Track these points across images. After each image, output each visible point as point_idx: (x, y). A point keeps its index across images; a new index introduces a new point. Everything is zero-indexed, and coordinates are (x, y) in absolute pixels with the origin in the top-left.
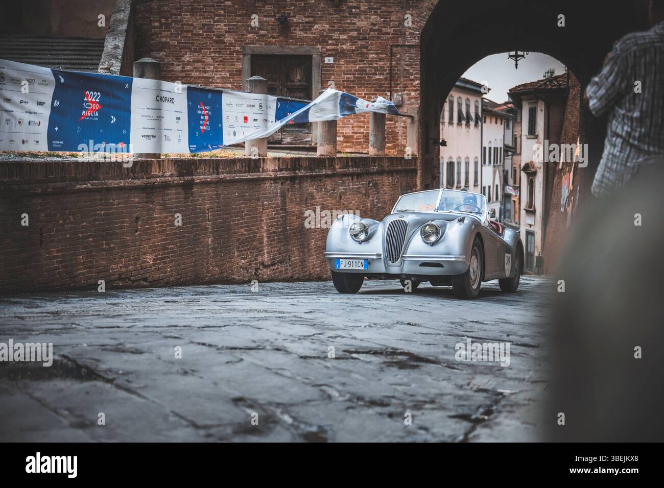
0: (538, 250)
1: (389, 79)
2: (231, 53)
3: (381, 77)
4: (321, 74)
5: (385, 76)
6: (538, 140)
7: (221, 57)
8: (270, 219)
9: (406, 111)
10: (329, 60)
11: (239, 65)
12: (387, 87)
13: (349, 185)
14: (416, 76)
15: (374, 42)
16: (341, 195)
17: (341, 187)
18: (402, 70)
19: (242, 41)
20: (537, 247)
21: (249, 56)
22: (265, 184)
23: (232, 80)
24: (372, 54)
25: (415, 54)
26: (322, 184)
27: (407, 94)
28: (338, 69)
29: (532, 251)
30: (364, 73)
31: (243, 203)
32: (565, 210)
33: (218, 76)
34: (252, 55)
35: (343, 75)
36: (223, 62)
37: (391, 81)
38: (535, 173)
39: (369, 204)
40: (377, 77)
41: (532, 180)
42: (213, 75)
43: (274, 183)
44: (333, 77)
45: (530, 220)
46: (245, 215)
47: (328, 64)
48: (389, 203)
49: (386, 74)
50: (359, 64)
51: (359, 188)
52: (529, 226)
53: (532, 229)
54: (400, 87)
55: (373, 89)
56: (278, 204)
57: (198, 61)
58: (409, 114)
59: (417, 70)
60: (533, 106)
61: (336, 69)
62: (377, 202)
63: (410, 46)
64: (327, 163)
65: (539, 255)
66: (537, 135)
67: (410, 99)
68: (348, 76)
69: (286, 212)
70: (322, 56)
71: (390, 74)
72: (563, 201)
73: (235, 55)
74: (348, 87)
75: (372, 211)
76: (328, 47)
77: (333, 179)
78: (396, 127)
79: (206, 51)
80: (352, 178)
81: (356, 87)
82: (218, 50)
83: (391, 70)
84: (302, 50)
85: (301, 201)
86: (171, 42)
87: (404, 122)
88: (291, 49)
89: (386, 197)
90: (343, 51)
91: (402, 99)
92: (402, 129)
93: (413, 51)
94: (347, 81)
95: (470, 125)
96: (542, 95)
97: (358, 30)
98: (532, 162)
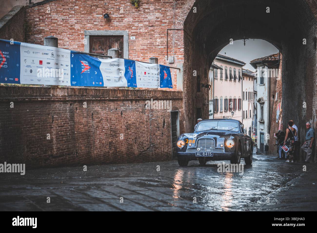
0: (266, 142)
1: (166, 48)
2: (78, 35)
3: (162, 47)
4: (129, 46)
5: (164, 47)
6: (265, 87)
7: (73, 37)
8: (59, 127)
9: (176, 66)
10: (133, 38)
11: (83, 42)
12: (165, 53)
13: (129, 106)
14: (182, 46)
15: (158, 28)
16: (122, 112)
17: (122, 108)
18: (174, 43)
19: (84, 28)
20: (265, 140)
21: (88, 36)
22: (55, 104)
23: (79, 49)
24: (157, 34)
25: (181, 34)
26: (107, 105)
27: (177, 57)
28: (138, 43)
29: (263, 143)
30: (152, 45)
31: (34, 117)
32: (278, 121)
33: (71, 48)
34: (90, 36)
35: (141, 46)
36: (74, 40)
37: (167, 49)
38: (263, 103)
39: (145, 118)
40: (160, 47)
41: (262, 106)
42: (69, 47)
43: (63, 104)
44: (135, 47)
45: (262, 127)
46: (35, 124)
47: (132, 40)
48: (161, 117)
49: (165, 46)
50: (150, 40)
51: (137, 108)
52: (261, 130)
53: (263, 131)
54: (173, 53)
55: (158, 54)
56: (67, 117)
58: (178, 67)
59: (182, 43)
61: (137, 43)
62: (151, 116)
63: (178, 30)
64: (111, 92)
65: (266, 144)
66: (265, 84)
67: (178, 59)
68: (144, 47)
69: (74, 123)
70: (129, 36)
71: (167, 45)
72: (277, 118)
73: (80, 36)
74: (144, 53)
75: (147, 122)
76: (132, 31)
77: (116, 102)
79: (65, 34)
80: (132, 103)
81: (148, 53)
82: (71, 33)
83: (167, 43)
84: (118, 33)
85: (88, 115)
86: (46, 30)
87: (175, 72)
88: (111, 32)
89: (159, 114)
90: (140, 33)
91: (174, 59)
92: (174, 76)
93: (180, 32)
94: (143, 50)
95: (236, 81)
96: (267, 63)
97: (149, 21)
98: (262, 98)
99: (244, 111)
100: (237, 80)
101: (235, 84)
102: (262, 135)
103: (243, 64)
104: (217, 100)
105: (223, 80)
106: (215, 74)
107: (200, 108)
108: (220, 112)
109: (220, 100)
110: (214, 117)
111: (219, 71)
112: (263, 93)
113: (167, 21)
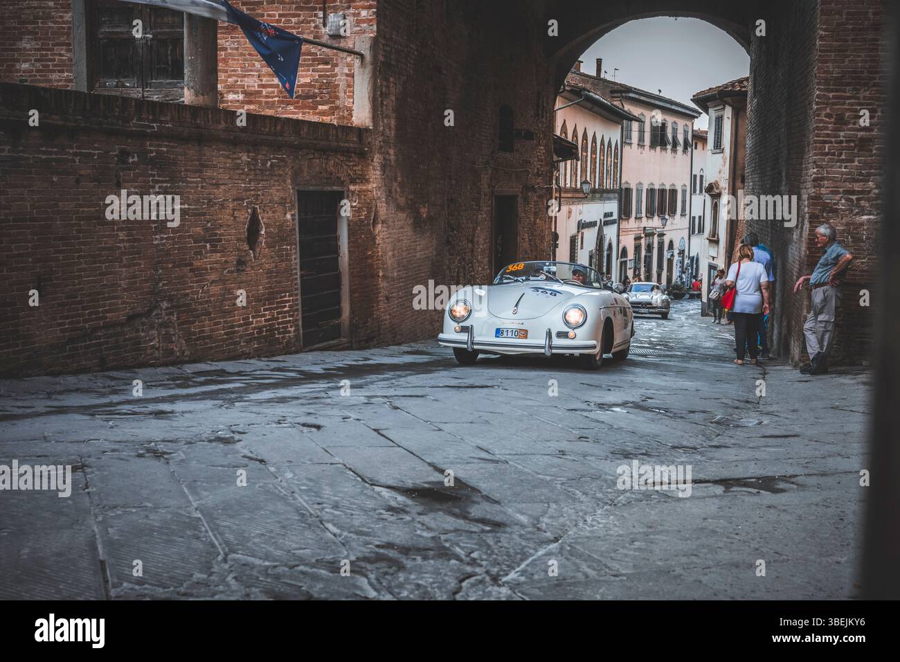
6: (724, 155)
9: (352, 45)
12: (317, 2)
27: (354, 15)
38: (719, 195)
41: (716, 202)
45: (713, 252)
48: (232, 205)
52: (711, 258)
53: (715, 262)
54: (341, 2)
58: (356, 49)
60: (720, 113)
66: (723, 149)
67: (358, 23)
78: (335, 75)
87: (349, 65)
92: (345, 77)
95: (676, 151)
96: (729, 98)
98: (716, 183)
99: (694, 218)
100: (680, 149)
101: (674, 157)
102: (712, 271)
103: (695, 114)
104: (628, 191)
105: (644, 146)
106: (624, 132)
107: (514, 197)
108: (636, 218)
109: (637, 190)
110: (621, 227)
111: (635, 125)
112: (718, 170)
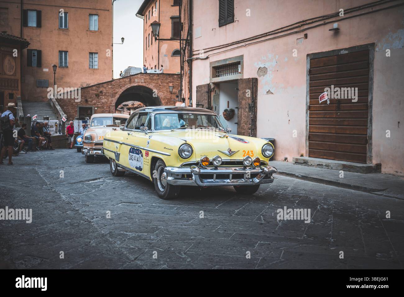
2: (75, 107)
4: (94, 111)
10: (96, 108)
11: (76, 109)
14: (114, 112)
15: (106, 105)
18: (111, 111)
19: (77, 104)
21: (78, 108)
24: (105, 107)
30: (103, 111)
33: (72, 112)
35: (99, 112)
36: (73, 109)
40: (106, 112)
44: (97, 112)
50: (102, 109)
57: (67, 108)
70: (95, 108)
76: (96, 106)
79: (69, 106)
82: (72, 106)
83: (109, 111)
84: (90, 106)
88: (88, 106)
90: (99, 107)
93: (114, 107)
97: (102, 102)
113: (109, 102)
